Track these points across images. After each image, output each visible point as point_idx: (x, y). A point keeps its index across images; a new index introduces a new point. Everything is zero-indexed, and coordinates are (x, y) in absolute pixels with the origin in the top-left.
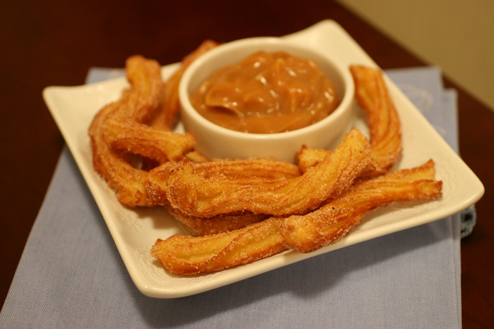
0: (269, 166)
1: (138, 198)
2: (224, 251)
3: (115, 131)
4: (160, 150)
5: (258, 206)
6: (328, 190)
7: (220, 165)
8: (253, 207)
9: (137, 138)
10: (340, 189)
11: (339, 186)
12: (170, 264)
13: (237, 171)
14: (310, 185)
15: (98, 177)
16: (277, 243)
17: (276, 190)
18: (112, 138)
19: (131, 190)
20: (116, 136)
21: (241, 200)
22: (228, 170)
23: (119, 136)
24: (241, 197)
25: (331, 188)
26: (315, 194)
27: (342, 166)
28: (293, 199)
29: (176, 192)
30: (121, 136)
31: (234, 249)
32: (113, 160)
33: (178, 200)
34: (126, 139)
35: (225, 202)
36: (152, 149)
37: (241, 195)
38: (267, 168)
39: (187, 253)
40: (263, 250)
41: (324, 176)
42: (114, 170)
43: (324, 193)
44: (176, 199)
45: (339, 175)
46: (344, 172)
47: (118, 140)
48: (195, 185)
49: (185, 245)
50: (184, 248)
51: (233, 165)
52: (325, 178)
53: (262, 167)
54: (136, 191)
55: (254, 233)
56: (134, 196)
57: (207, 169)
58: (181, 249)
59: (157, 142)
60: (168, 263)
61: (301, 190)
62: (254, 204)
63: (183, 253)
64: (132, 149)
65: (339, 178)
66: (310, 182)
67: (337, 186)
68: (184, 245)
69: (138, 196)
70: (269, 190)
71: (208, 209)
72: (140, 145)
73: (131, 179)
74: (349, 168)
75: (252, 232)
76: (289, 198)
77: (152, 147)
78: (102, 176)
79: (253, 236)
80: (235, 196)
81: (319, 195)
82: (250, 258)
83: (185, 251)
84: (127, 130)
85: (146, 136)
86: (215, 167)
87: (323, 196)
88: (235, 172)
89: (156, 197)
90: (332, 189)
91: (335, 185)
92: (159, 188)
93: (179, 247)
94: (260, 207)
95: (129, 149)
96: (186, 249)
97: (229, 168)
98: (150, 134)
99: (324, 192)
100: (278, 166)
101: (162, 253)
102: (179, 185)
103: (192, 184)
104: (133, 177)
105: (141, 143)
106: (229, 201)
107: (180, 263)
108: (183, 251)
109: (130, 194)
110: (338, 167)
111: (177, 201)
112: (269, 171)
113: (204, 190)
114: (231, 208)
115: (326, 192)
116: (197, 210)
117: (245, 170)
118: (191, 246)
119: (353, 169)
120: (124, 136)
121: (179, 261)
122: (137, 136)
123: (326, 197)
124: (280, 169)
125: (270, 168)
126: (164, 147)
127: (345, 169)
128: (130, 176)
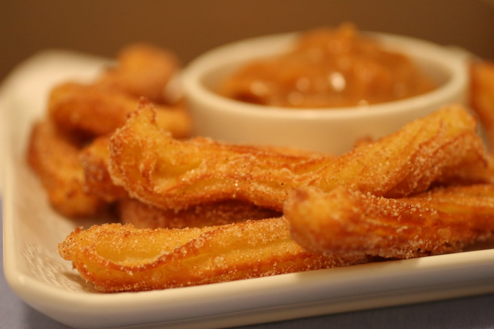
2: (183, 248)
5: (262, 188)
6: (391, 173)
8: (252, 189)
10: (415, 176)
11: (412, 169)
12: (85, 266)
14: (358, 161)
16: (288, 253)
17: (298, 168)
21: (231, 176)
24: (233, 170)
25: (397, 170)
26: (368, 177)
27: (422, 139)
28: (325, 181)
29: (118, 150)
31: (203, 248)
33: (122, 167)
35: (203, 177)
37: (232, 166)
39: (117, 247)
40: (259, 261)
41: (387, 149)
43: (383, 178)
44: (118, 163)
45: (413, 152)
46: (425, 148)
48: (154, 143)
49: (116, 233)
50: (113, 237)
52: (389, 154)
55: (246, 229)
58: (109, 239)
60: (83, 264)
61: (343, 168)
62: (256, 184)
63: (111, 246)
65: (414, 156)
66: (360, 158)
67: (409, 170)
68: (114, 232)
69: (74, 187)
70: (286, 166)
71: (173, 188)
74: (434, 144)
75: (242, 226)
76: (318, 179)
79: (242, 233)
81: (374, 180)
82: (234, 271)
83: (114, 243)
87: (383, 183)
90: (399, 172)
91: (404, 167)
93: (106, 235)
94: (265, 191)
96: (117, 240)
99: (385, 176)
101: (75, 248)
102: (125, 138)
103: (150, 141)
106: (210, 176)
107: (101, 262)
108: (111, 242)
110: (414, 138)
111: (120, 169)
113: (170, 155)
114: (214, 188)
115: (387, 176)
116: (153, 188)
118: (126, 236)
119: (443, 147)
121: (101, 259)
123: (387, 184)
127: (427, 144)
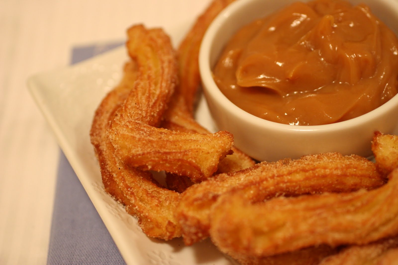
0: (337, 169)
1: (169, 232)
3: (128, 144)
4: (190, 163)
7: (273, 177)
9: (159, 152)
13: (296, 182)
15: (112, 200)
17: (357, 211)
18: (125, 153)
19: (160, 220)
20: (129, 151)
21: (312, 232)
22: (284, 182)
23: (133, 151)
24: (313, 228)
30: (137, 150)
32: (129, 179)
34: (143, 154)
36: (180, 163)
37: (312, 225)
38: (335, 172)
42: (132, 193)
47: (133, 156)
51: (290, 173)
53: (328, 171)
54: (167, 222)
56: (164, 229)
57: (257, 185)
59: (185, 153)
64: (153, 167)
69: (170, 229)
70: (348, 212)
72: (163, 160)
73: (157, 206)
77: (179, 160)
78: (117, 200)
80: (304, 227)
84: (144, 142)
85: (170, 148)
86: (266, 180)
88: (294, 184)
89: (196, 234)
92: (199, 222)
95: (150, 167)
97: (286, 178)
98: (174, 142)
100: (348, 167)
104: (160, 202)
105: (164, 157)
109: (158, 226)
112: (338, 176)
113: (262, 225)
117: (307, 179)
120: (140, 152)
122: (158, 149)
124: (352, 171)
125: (339, 172)
126: (195, 158)
128: (156, 202)
